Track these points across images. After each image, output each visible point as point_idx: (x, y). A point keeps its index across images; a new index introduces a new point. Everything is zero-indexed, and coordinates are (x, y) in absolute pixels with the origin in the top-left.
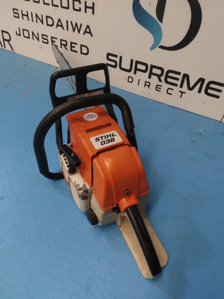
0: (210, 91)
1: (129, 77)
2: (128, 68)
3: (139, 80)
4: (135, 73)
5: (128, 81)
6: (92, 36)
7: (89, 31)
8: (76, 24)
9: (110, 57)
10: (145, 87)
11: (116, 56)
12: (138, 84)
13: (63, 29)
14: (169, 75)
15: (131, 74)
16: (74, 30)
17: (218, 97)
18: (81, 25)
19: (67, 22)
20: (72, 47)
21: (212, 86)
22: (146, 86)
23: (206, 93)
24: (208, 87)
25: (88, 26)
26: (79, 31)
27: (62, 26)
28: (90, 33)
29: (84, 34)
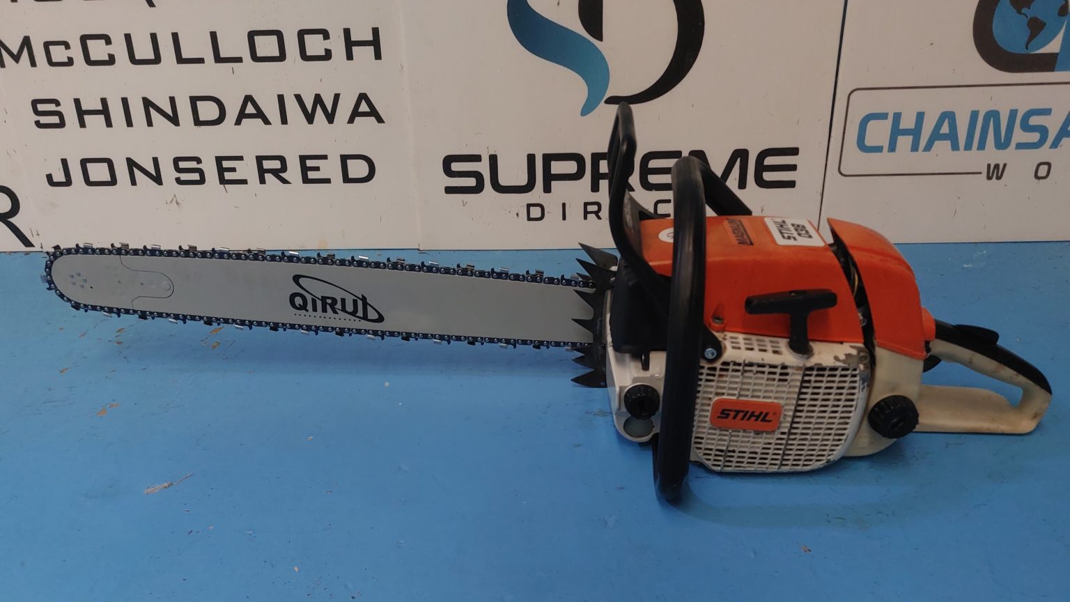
0: (768, 176)
1: (529, 206)
2: (523, 180)
3: (564, 205)
4: (547, 189)
5: (529, 219)
6: (380, 120)
7: (367, 110)
8: (318, 100)
9: (456, 167)
10: (585, 218)
11: (477, 158)
12: (564, 218)
13: (267, 122)
14: (649, 166)
15: (537, 194)
16: (310, 118)
17: (791, 184)
18: (337, 97)
19: (281, 98)
20: (305, 170)
21: (769, 161)
22: (588, 215)
23: (761, 183)
24: (761, 168)
25: (363, 97)
26: (330, 118)
27: (260, 114)
28: (373, 113)
29: (351, 121)
